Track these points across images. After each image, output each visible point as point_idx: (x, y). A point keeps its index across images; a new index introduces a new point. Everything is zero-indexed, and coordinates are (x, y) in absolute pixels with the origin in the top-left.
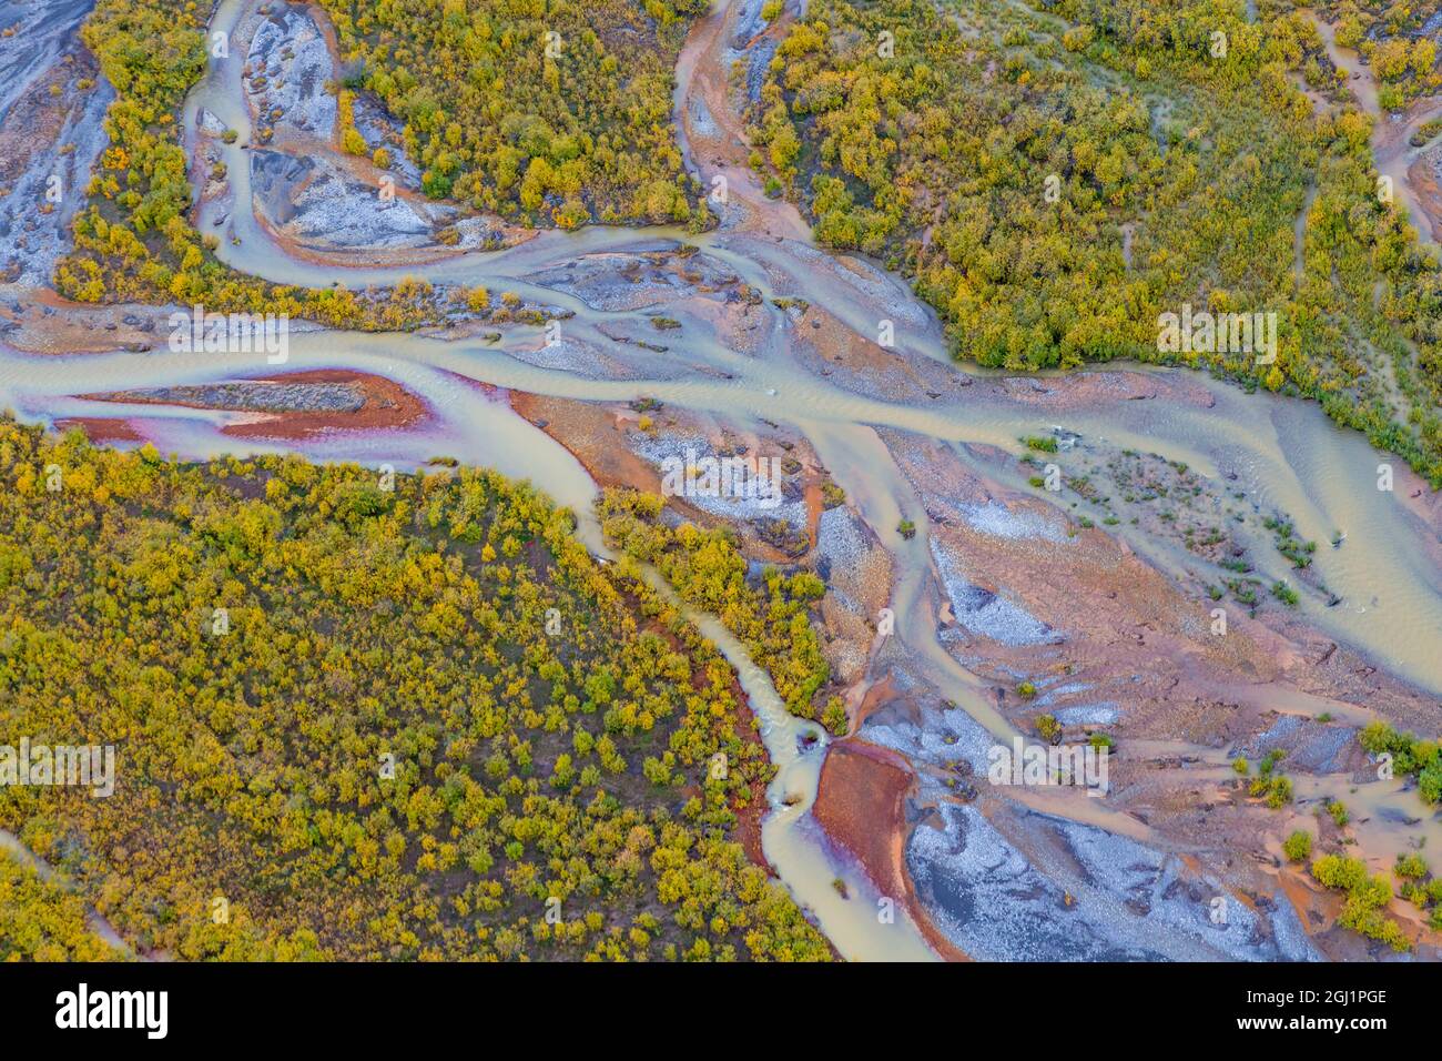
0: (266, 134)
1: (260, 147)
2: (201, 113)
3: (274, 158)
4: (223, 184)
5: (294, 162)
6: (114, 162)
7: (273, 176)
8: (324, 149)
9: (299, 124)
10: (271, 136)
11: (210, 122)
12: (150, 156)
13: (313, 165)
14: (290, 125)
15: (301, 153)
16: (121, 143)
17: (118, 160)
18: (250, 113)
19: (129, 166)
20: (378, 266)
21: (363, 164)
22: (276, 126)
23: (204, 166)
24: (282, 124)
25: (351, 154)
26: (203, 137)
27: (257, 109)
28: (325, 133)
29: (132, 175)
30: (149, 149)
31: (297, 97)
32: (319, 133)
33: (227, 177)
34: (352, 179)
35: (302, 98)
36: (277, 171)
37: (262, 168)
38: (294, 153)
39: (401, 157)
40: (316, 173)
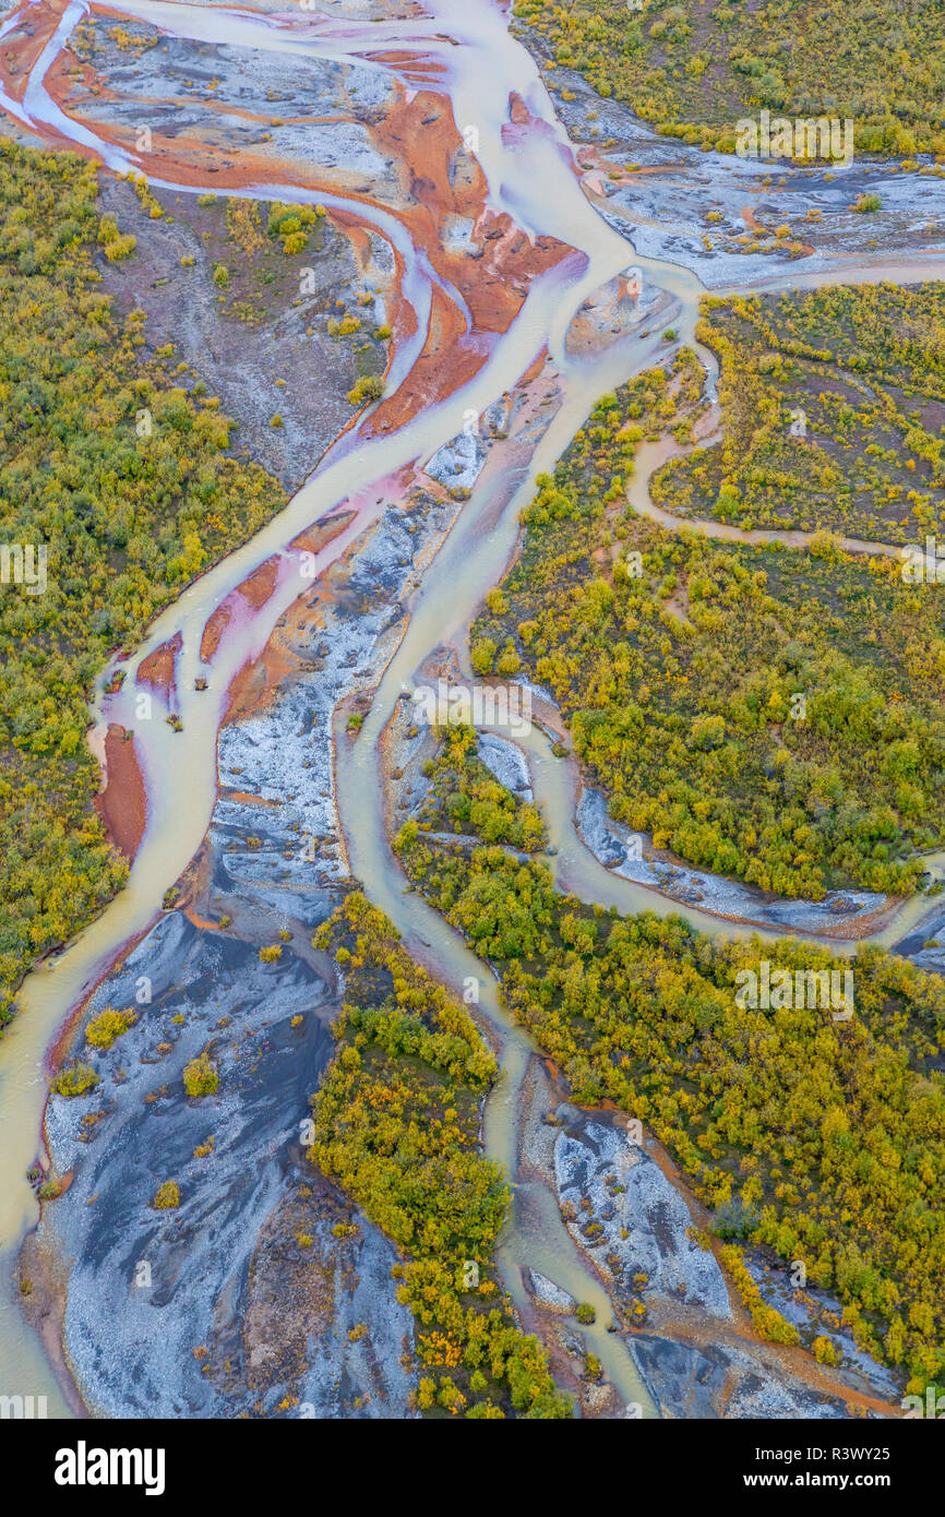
0: (640, 1311)
1: (635, 1330)
2: (526, 1276)
3: (664, 1348)
4: (607, 1388)
5: (696, 1355)
6: (438, 1356)
7: (676, 1377)
8: (732, 1334)
9: (678, 1294)
10: (646, 1314)
11: (546, 1289)
12: (496, 1350)
13: (727, 1362)
14: (665, 1297)
15: (702, 1340)
16: (436, 1325)
17: (443, 1351)
18: (597, 1276)
19: (467, 1367)
21: (800, 1358)
22: (647, 1295)
23: (565, 1360)
24: (654, 1294)
25: (775, 1343)
26: (547, 1315)
27: (606, 1270)
28: (721, 1307)
29: (478, 1379)
30: (486, 1337)
31: (657, 1254)
32: (716, 1311)
33: (606, 1378)
34: (795, 1382)
35: (664, 1255)
36: (680, 1370)
37: (655, 1366)
38: (690, 1340)
39: (852, 1350)
40: (737, 1371)
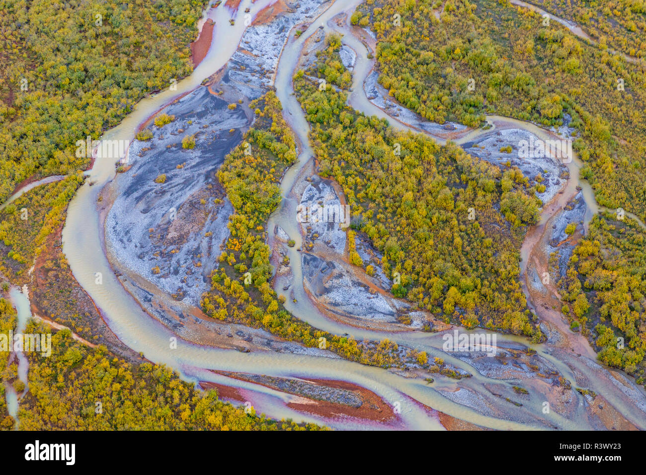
0: (310, 246)
1: (306, 252)
2: (276, 228)
3: (314, 259)
4: (288, 268)
5: (324, 263)
6: (233, 246)
7: (314, 269)
8: (340, 259)
9: (327, 243)
10: (313, 247)
11: (281, 233)
12: (253, 247)
13: (334, 267)
14: (322, 243)
15: (328, 259)
16: (236, 236)
17: (235, 245)
18: (301, 232)
19: (241, 251)
20: (368, 329)
21: (360, 271)
22: (316, 241)
23: (278, 257)
24: (318, 242)
25: (354, 265)
26: (278, 241)
27: (305, 231)
28: (341, 250)
29: (243, 255)
30: (252, 243)
31: (326, 229)
32: (338, 251)
33: (289, 265)
34: (355, 279)
35: (328, 230)
36: (316, 267)
37: (308, 264)
38: (324, 259)
39: (380, 272)
40: (336, 271)
